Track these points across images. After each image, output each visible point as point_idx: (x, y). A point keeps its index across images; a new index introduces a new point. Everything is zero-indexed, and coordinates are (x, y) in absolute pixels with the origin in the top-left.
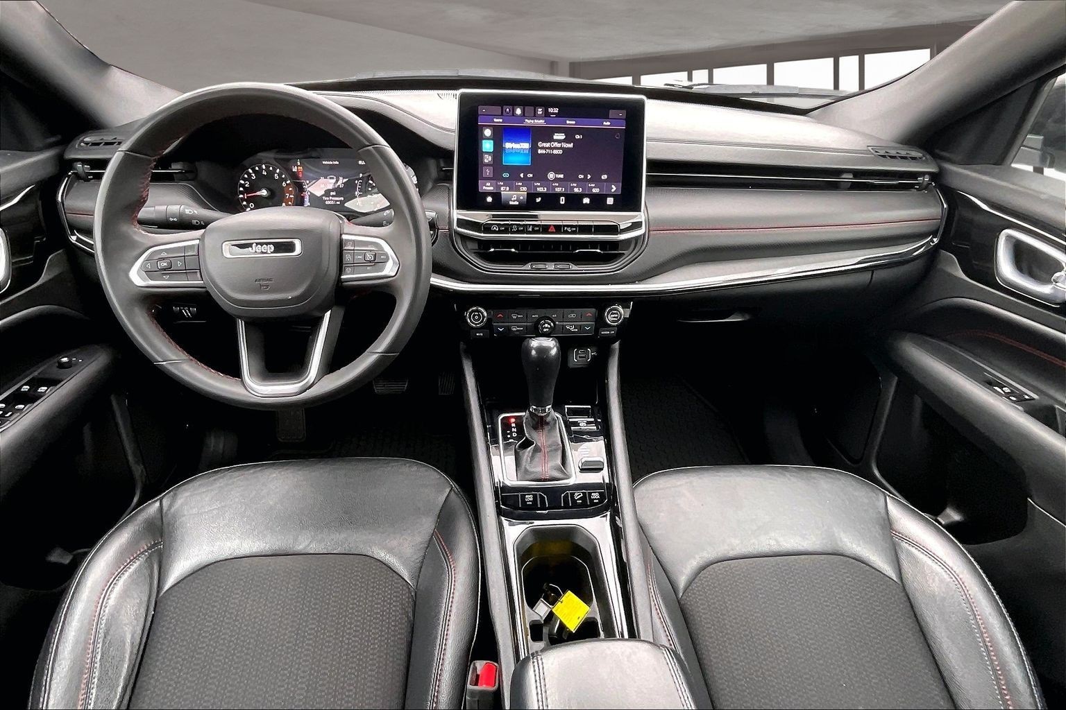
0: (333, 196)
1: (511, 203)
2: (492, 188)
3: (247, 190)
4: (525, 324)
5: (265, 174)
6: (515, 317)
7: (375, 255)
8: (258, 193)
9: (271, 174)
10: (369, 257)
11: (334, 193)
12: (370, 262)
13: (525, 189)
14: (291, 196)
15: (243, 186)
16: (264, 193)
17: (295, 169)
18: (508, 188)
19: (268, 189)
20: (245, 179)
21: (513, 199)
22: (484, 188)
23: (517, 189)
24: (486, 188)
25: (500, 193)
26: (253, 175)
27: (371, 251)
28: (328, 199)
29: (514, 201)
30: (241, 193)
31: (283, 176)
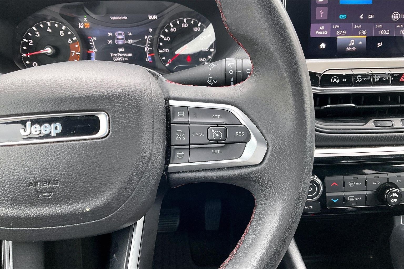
0: (121, 52)
1: (348, 49)
2: (326, 32)
3: (30, 49)
4: (364, 193)
5: (50, 31)
6: (352, 185)
7: (225, 131)
8: (43, 51)
9: (56, 31)
10: (215, 133)
11: (122, 50)
12: (217, 141)
13: (364, 32)
14: (77, 53)
15: (26, 44)
16: (49, 50)
17: (81, 26)
18: (345, 32)
19: (54, 47)
20: (28, 37)
21: (350, 45)
22: (317, 32)
23: (356, 33)
24: (320, 33)
25: (336, 39)
26: (37, 33)
27: (217, 124)
28: (116, 55)
29: (351, 47)
30: (25, 51)
31: (69, 33)
